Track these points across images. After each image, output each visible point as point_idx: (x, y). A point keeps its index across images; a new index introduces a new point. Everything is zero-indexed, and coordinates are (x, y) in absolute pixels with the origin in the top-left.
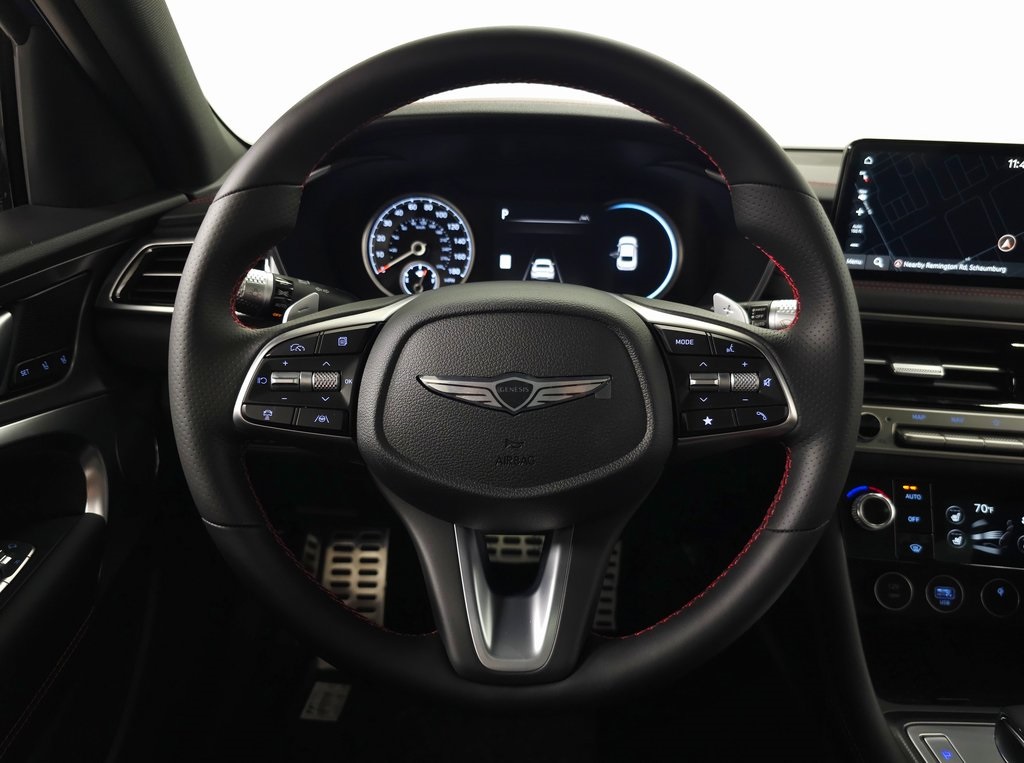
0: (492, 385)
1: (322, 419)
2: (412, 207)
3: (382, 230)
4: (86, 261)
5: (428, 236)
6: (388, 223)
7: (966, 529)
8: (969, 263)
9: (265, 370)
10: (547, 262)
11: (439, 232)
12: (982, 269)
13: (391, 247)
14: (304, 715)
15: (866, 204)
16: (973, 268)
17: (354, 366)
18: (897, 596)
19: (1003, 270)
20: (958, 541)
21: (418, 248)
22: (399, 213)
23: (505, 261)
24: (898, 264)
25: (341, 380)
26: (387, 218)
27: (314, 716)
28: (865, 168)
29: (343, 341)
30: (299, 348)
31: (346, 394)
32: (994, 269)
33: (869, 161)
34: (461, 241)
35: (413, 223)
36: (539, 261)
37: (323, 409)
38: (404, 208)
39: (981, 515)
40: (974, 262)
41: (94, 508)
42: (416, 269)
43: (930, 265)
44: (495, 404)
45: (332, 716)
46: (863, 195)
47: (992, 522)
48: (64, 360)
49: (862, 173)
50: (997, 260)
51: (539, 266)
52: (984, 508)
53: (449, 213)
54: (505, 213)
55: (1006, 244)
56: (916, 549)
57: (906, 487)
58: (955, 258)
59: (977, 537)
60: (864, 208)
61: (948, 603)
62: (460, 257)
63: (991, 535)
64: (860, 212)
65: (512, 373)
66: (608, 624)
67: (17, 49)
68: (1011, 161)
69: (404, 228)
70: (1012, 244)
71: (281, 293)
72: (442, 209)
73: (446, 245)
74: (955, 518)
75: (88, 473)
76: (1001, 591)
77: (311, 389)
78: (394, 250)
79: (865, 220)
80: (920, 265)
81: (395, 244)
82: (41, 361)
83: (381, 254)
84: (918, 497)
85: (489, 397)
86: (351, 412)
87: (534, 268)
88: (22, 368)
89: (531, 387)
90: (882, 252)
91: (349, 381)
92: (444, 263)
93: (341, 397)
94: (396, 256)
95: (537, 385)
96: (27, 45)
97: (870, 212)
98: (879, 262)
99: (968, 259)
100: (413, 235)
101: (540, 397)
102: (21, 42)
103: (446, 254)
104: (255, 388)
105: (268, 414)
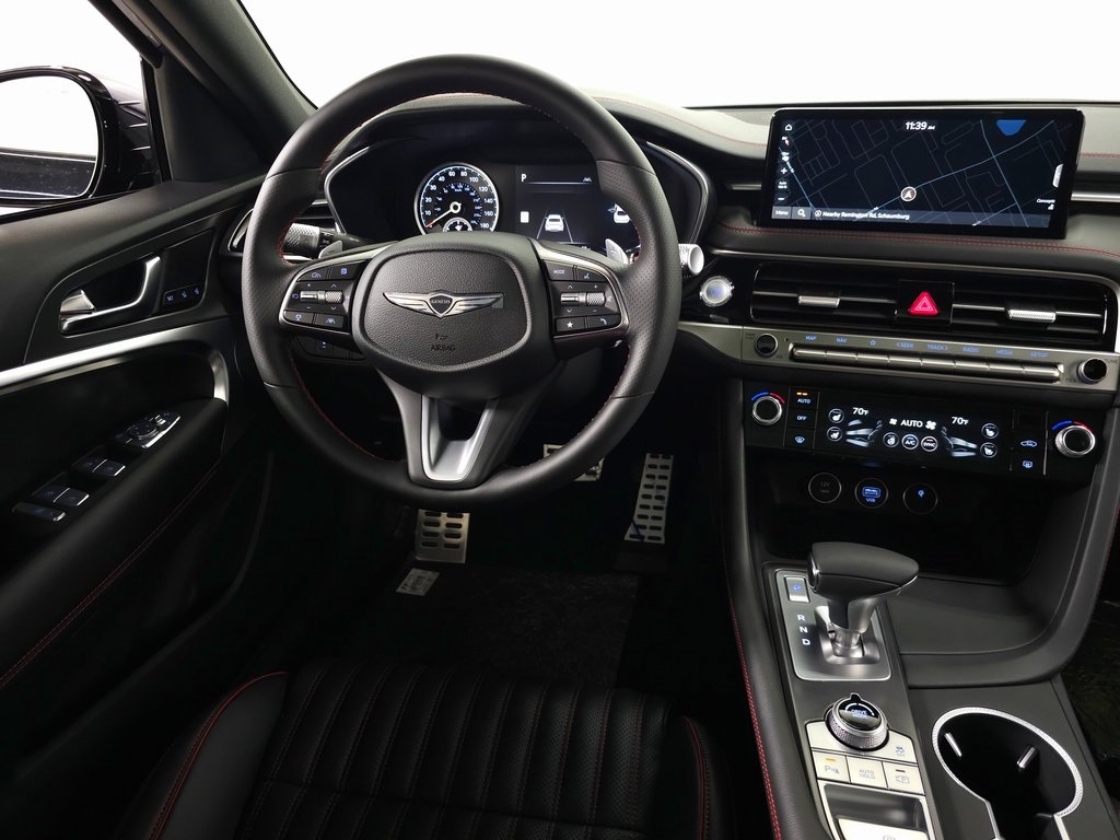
0: (427, 298)
1: (331, 321)
2: (452, 174)
3: (429, 193)
4: (213, 219)
5: (465, 198)
6: (433, 188)
7: (843, 427)
8: (877, 212)
9: (297, 290)
10: (558, 217)
11: (473, 194)
12: (889, 216)
13: (436, 207)
14: (399, 590)
15: (788, 164)
16: (881, 216)
17: (352, 287)
18: (827, 491)
19: (907, 217)
20: (835, 435)
21: (456, 208)
22: (442, 179)
23: (525, 217)
24: (818, 214)
25: (343, 297)
26: (432, 183)
27: (408, 591)
28: (786, 134)
29: (344, 271)
30: (317, 275)
31: (346, 305)
32: (898, 216)
33: (789, 128)
34: (490, 201)
35: (453, 187)
36: (551, 217)
37: (332, 314)
38: (446, 174)
39: (857, 417)
40: (882, 210)
41: (220, 393)
42: (455, 224)
43: (844, 215)
44: (429, 311)
45: (421, 592)
46: (785, 157)
47: (866, 422)
48: (197, 292)
49: (784, 138)
50: (901, 209)
51: (551, 220)
52: (862, 411)
53: (481, 178)
54: (524, 177)
55: (908, 194)
56: (800, 440)
57: (799, 394)
58: (866, 207)
59: (851, 433)
60: (787, 168)
61: (874, 500)
62: (489, 213)
63: (862, 432)
64: (784, 171)
65: (445, 292)
66: (659, 539)
67: (155, 71)
68: (908, 124)
69: (446, 191)
70: (913, 195)
71: (324, 241)
72: (474, 175)
73: (478, 204)
74: (836, 418)
75: (214, 369)
76: (921, 493)
77: (325, 302)
78: (439, 209)
79: (789, 177)
80: (836, 215)
81: (439, 204)
82: (182, 291)
83: (428, 213)
84: (808, 401)
85: (426, 306)
86: (348, 318)
87: (548, 222)
88: (168, 295)
89: (451, 300)
90: (804, 204)
91: (348, 297)
92: (476, 219)
93: (343, 308)
94: (440, 213)
95: (455, 299)
96: (161, 68)
97: (792, 171)
98: (802, 213)
99: (877, 208)
100: (453, 196)
101: (457, 306)
102: (158, 67)
103: (478, 211)
104: (292, 302)
105: (299, 317)
